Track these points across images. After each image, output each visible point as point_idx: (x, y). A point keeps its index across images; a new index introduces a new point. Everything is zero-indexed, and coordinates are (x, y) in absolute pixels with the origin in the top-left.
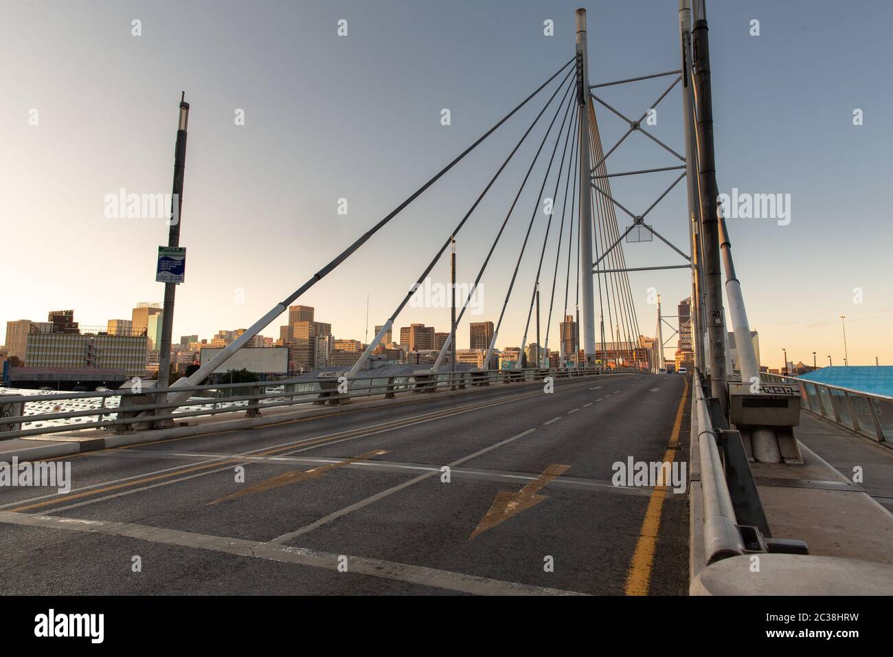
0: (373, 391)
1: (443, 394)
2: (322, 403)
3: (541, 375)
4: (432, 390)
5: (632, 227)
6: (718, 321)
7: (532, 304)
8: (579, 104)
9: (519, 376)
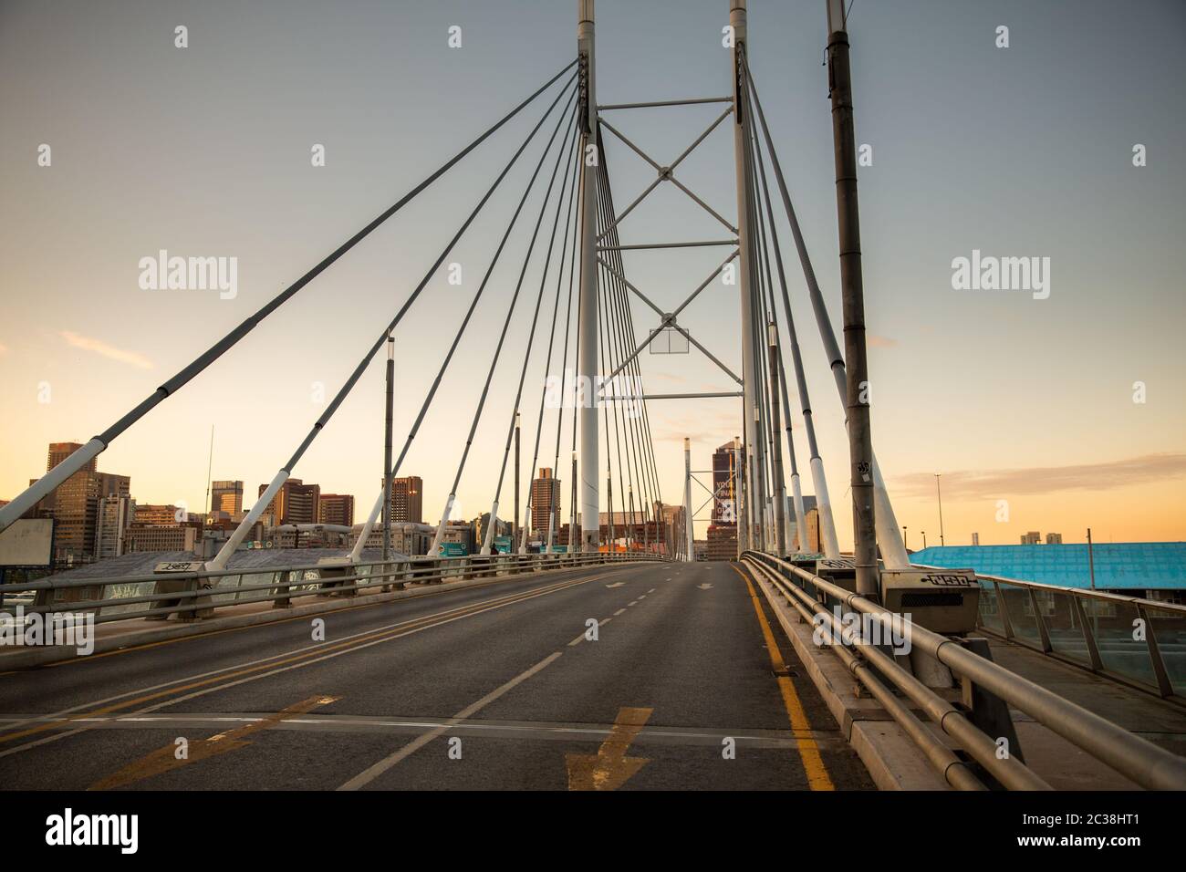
0: (243, 596)
1: (370, 599)
2: (163, 617)
3: (521, 565)
4: (352, 593)
5: (660, 330)
6: (866, 478)
7: (508, 449)
9: (487, 568)
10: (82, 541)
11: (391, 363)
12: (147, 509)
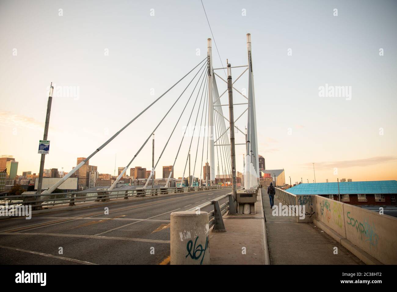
0: (119, 196)
1: (148, 197)
2: (98, 201)
3: (191, 189)
4: (144, 196)
7: (187, 160)
8: (209, 75)
9: (181, 190)
10: (85, 183)
11: (153, 140)
12: (101, 175)
